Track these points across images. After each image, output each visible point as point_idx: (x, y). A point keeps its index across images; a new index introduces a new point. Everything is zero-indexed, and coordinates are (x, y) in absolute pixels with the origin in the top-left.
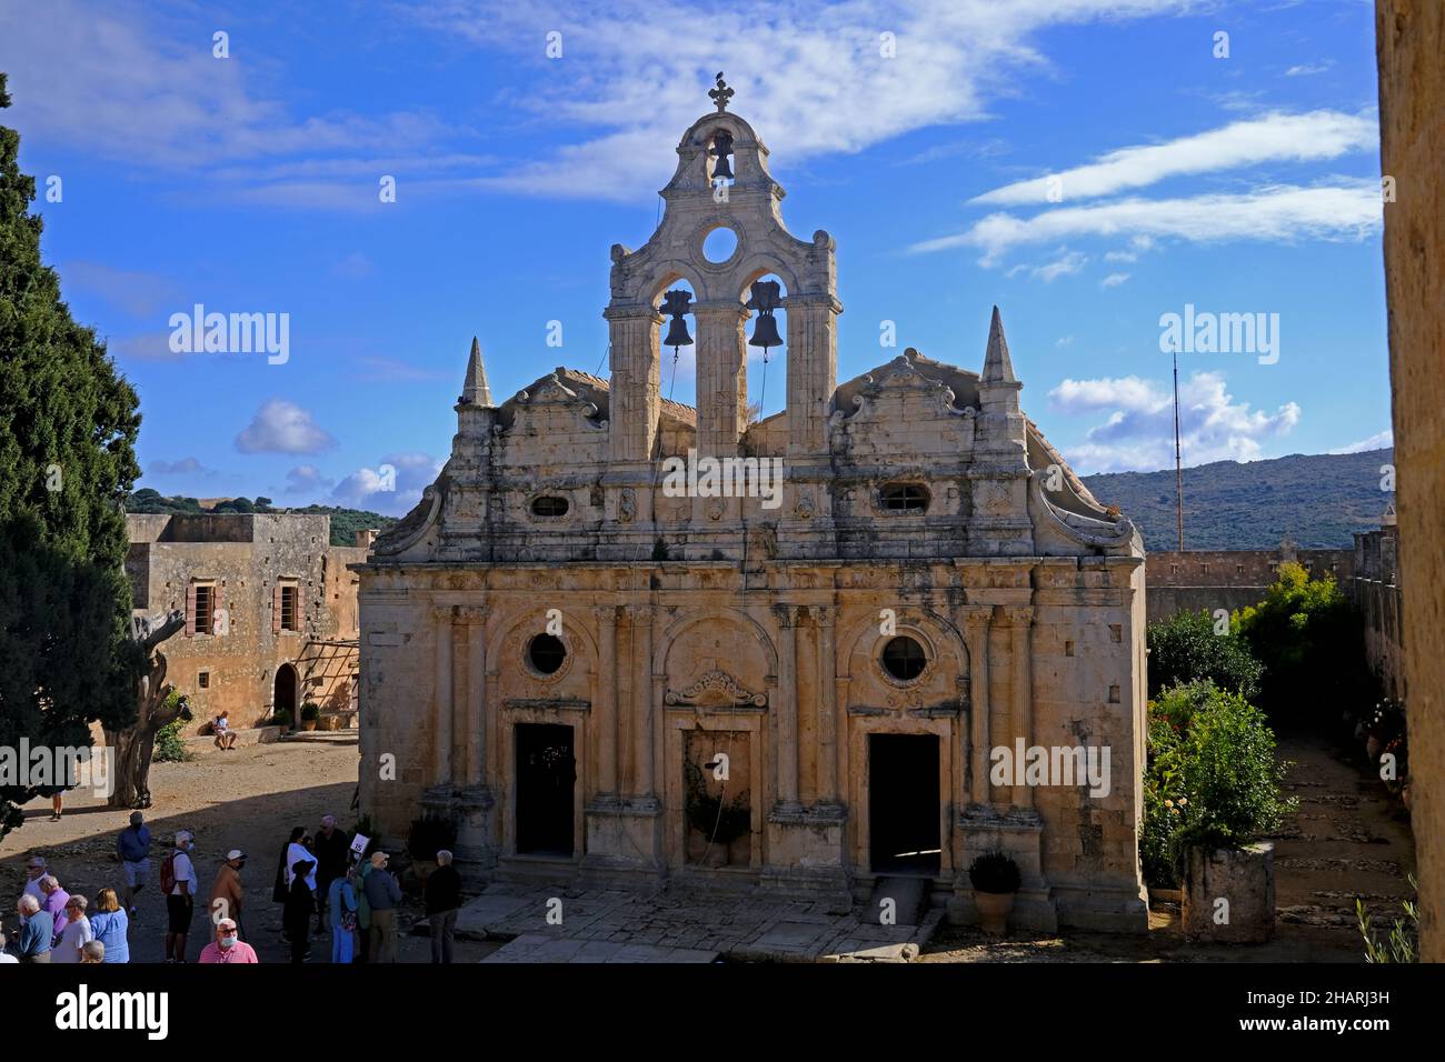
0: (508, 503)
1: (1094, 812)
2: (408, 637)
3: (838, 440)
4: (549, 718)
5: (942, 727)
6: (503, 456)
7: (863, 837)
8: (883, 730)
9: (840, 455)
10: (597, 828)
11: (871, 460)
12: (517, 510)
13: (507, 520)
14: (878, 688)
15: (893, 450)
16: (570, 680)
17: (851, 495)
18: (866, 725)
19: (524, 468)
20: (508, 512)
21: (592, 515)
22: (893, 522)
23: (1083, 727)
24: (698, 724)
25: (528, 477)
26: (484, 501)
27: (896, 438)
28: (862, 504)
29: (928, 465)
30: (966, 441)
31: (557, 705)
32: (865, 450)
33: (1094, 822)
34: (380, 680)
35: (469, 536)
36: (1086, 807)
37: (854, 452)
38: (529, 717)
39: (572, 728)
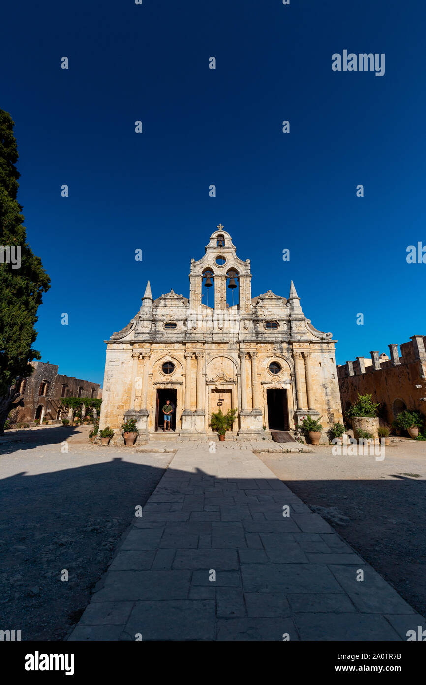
0: (157, 325)
1: (331, 409)
2: (123, 363)
3: (254, 310)
4: (169, 387)
5: (288, 387)
6: (156, 312)
7: (267, 421)
8: (271, 388)
9: (255, 314)
10: (186, 420)
11: (263, 315)
12: (160, 327)
13: (157, 329)
14: (268, 377)
15: (269, 313)
16: (176, 376)
17: (258, 325)
18: (266, 387)
19: (163, 315)
20: (157, 327)
21: (183, 329)
22: (269, 332)
23: (325, 385)
24: (216, 388)
25: (164, 318)
26: (150, 323)
27: (270, 310)
28: (261, 327)
29: (278, 318)
30: (288, 312)
31: (172, 383)
32: (261, 313)
33: (331, 412)
34: (112, 376)
35: (146, 333)
36: (329, 408)
37: (258, 314)
38: (162, 387)
39: (176, 390)
